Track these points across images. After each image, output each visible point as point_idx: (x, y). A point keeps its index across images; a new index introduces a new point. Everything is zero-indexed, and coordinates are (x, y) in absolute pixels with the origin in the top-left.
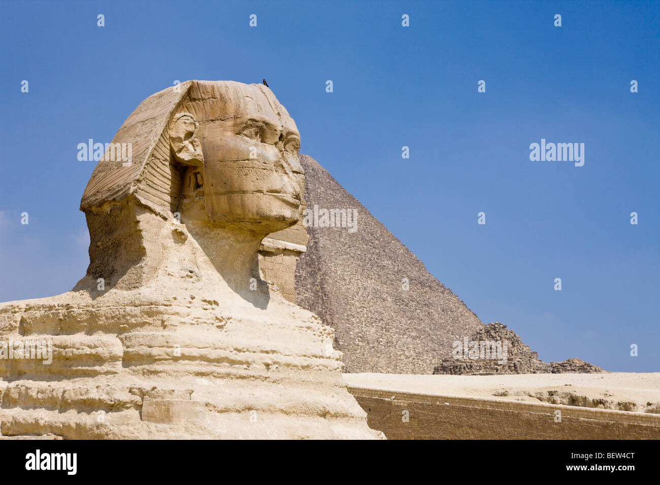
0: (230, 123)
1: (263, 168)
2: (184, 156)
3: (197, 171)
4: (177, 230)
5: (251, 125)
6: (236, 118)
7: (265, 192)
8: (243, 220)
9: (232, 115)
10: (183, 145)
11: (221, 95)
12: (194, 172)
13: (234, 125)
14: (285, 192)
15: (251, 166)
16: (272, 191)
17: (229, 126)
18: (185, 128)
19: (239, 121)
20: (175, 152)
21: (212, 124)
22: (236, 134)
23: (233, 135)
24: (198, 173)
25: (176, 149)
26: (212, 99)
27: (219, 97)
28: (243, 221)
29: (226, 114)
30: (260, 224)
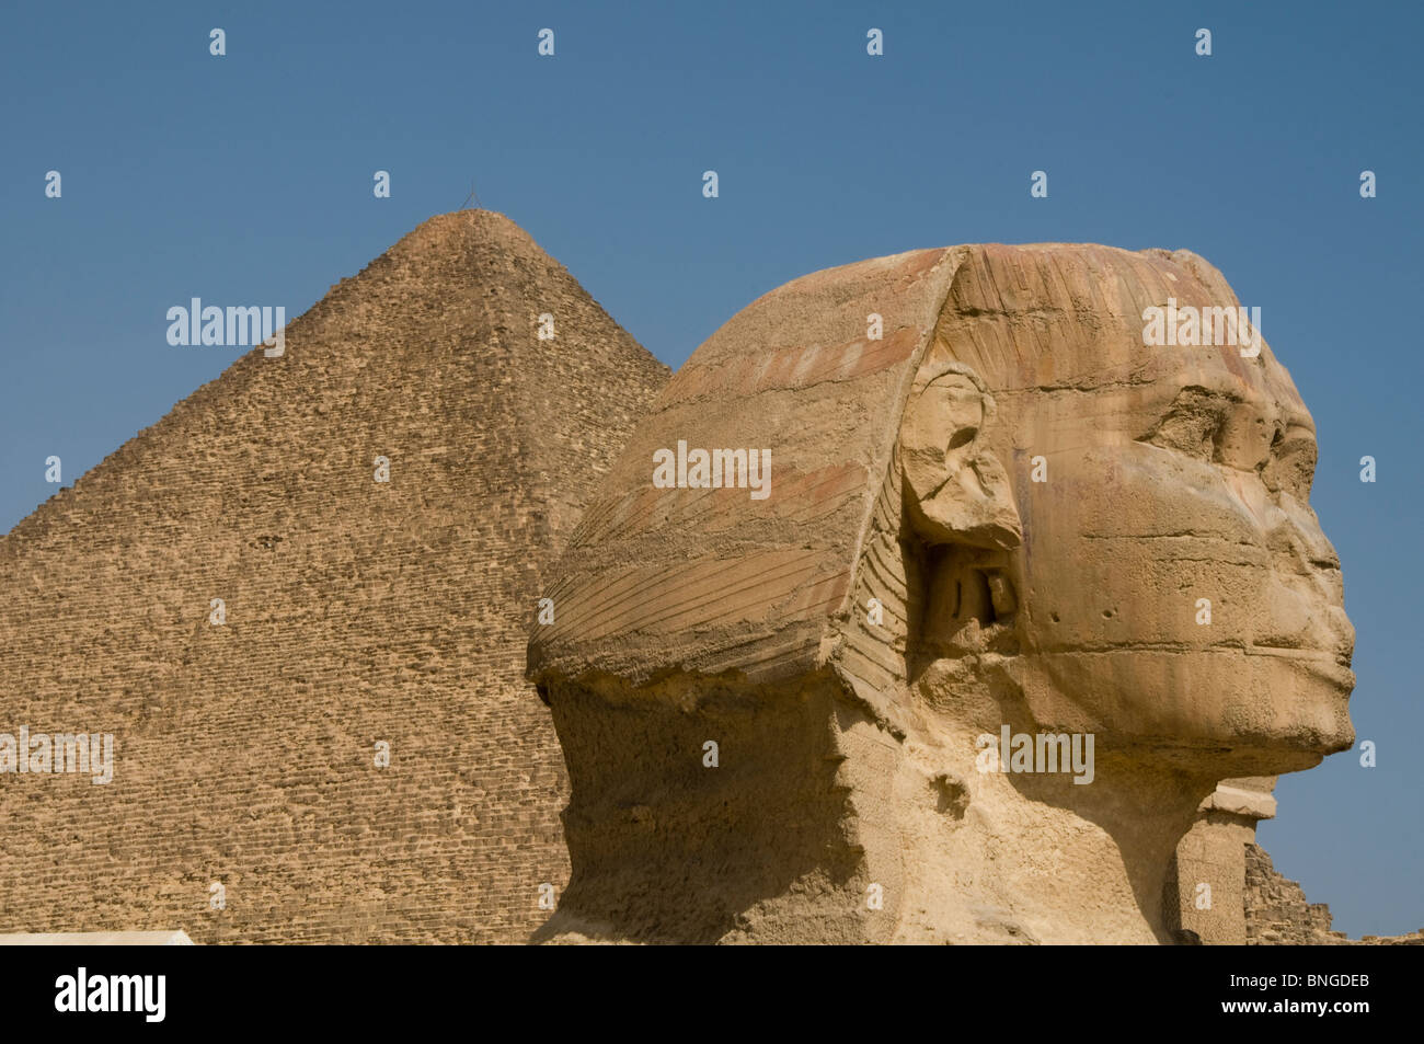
0: (1115, 401)
1: (1242, 559)
2: (950, 513)
3: (991, 565)
4: (944, 778)
5: (1189, 408)
6: (1135, 381)
7: (1249, 646)
8: (1169, 743)
9: (1123, 371)
10: (944, 475)
11: (1075, 301)
12: (978, 566)
13: (1133, 409)
14: (1315, 646)
15: (1200, 555)
16: (1274, 643)
17: (1113, 413)
18: (952, 415)
19: (1147, 393)
20: (919, 501)
21: (1047, 402)
22: (1141, 439)
23: (1126, 442)
24: (995, 572)
25: (921, 490)
26: (1040, 314)
27: (1067, 306)
28: (1166, 747)
29: (1098, 366)
30: (1224, 756)
